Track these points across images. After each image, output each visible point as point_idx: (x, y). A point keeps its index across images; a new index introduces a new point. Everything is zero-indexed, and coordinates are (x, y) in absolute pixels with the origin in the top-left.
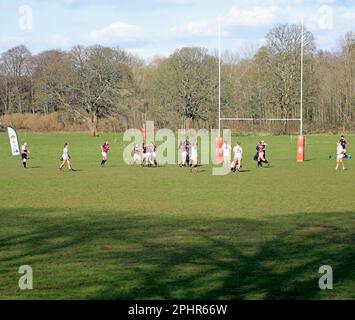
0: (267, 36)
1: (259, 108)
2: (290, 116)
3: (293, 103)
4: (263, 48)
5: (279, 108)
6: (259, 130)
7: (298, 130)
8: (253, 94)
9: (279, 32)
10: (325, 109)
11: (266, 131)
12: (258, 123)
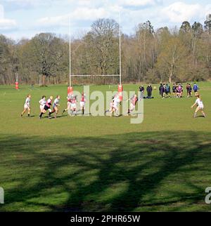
0: (92, 26)
4: (90, 33)
8: (83, 60)
9: (99, 23)
10: (128, 69)
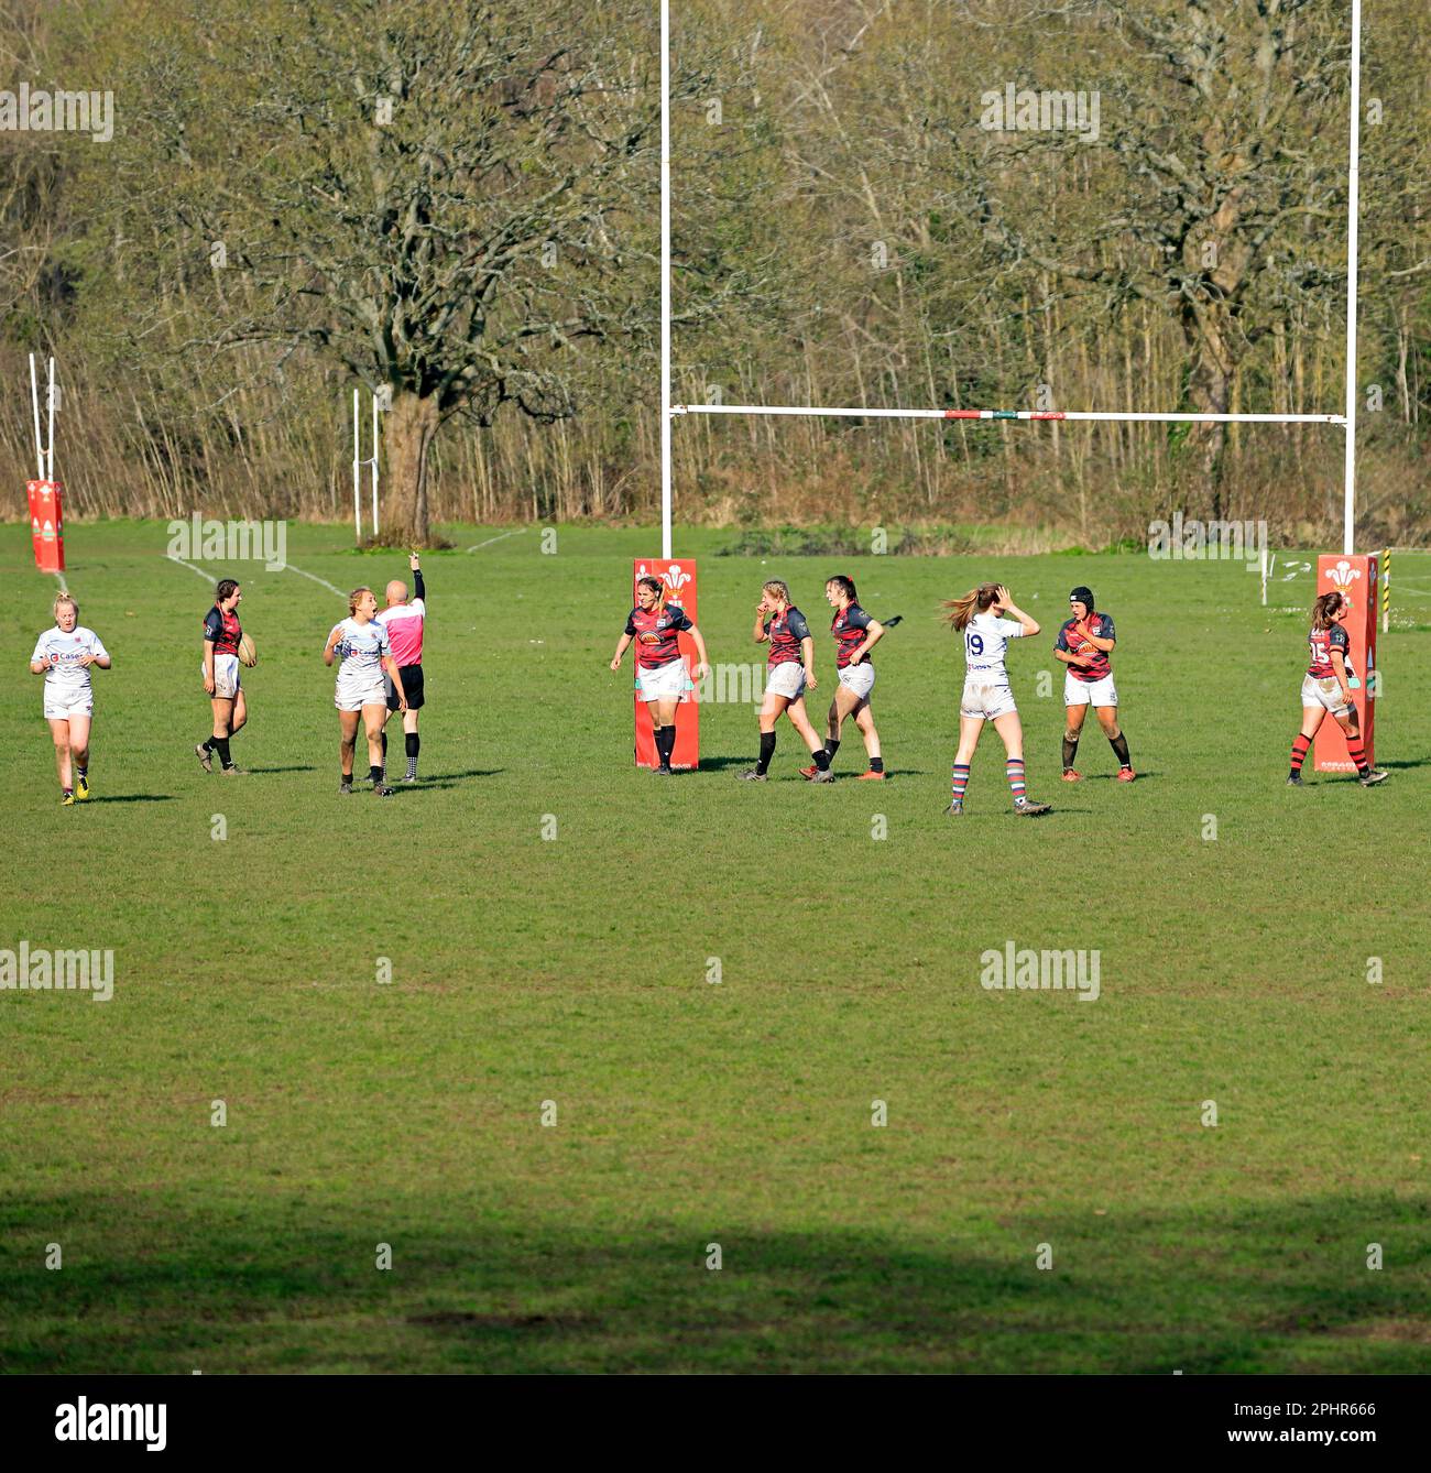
1: (995, 323)
2: (1258, 392)
3: (1281, 280)
5: (1157, 321)
6: (998, 500)
7: (1318, 503)
8: (944, 199)
11: (1051, 511)
12: (983, 446)
